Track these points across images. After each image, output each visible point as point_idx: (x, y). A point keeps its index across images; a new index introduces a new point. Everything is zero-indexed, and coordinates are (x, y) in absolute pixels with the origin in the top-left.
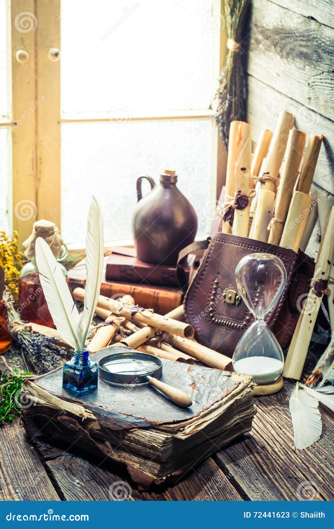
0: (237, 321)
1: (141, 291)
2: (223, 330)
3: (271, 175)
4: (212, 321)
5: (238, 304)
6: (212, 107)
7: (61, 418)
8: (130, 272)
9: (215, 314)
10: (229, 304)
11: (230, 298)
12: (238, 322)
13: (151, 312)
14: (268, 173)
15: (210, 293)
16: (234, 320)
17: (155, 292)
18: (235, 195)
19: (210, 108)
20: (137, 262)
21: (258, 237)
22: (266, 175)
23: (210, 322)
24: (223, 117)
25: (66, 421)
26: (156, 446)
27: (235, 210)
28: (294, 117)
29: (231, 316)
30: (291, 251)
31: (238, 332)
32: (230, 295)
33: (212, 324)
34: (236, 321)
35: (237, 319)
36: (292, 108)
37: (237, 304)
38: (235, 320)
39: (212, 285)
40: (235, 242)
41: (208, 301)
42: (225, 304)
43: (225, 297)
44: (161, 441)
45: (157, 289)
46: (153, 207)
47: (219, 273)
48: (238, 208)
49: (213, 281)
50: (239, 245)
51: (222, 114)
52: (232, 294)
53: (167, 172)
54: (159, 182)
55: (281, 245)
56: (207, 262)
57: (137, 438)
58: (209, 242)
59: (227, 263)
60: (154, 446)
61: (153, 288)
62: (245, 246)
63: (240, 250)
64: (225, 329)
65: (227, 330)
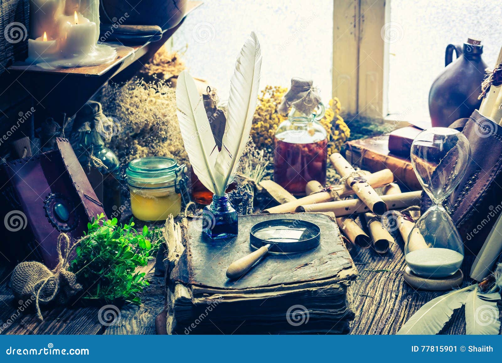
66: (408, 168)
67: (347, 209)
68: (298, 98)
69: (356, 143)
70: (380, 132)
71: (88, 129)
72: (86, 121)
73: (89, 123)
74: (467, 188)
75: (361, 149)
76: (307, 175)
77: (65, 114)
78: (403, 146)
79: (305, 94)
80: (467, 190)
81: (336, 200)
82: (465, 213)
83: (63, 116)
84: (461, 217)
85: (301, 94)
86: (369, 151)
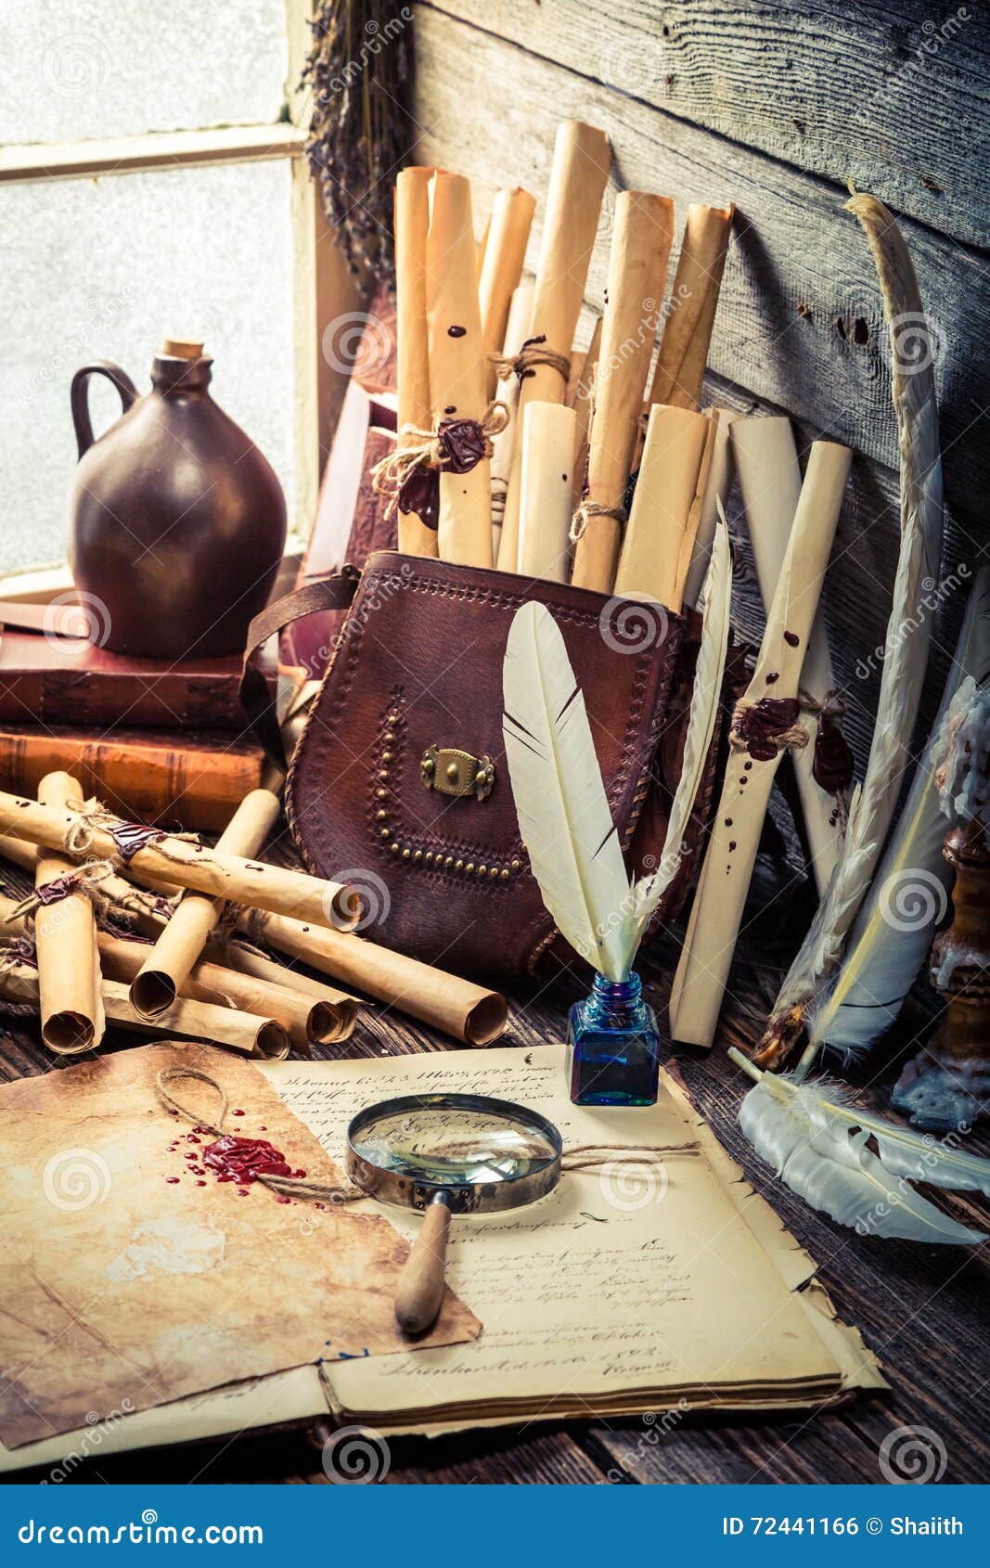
0: (486, 854)
1: (124, 755)
2: (437, 884)
3: (552, 345)
4: (390, 852)
5: (486, 799)
6: (294, 115)
8: (78, 695)
9: (397, 828)
10: (447, 798)
11: (453, 779)
12: (490, 857)
13: (193, 842)
14: (541, 340)
15: (375, 756)
16: (474, 852)
17: (172, 758)
18: (437, 424)
19: (286, 117)
20: (95, 658)
22: (534, 346)
23: (383, 858)
24: (332, 148)
27: (443, 476)
28: (607, 140)
29: (460, 837)
31: (492, 891)
32: (452, 768)
33: (389, 861)
34: (481, 854)
35: (486, 848)
36: (597, 110)
37: (480, 798)
38: (479, 851)
39: (379, 730)
40: (452, 585)
41: (371, 784)
42: (432, 797)
43: (431, 772)
45: (176, 745)
46: (139, 470)
47: (399, 690)
48: (451, 468)
49: (382, 716)
50: (470, 595)
51: (330, 139)
52: (458, 765)
53: (175, 348)
54: (150, 386)
55: (622, 591)
56: (353, 653)
58: (355, 584)
59: (428, 656)
61: (160, 743)
62: (493, 600)
63: (474, 612)
64: (441, 881)
65: (451, 882)
78: (48, 695)
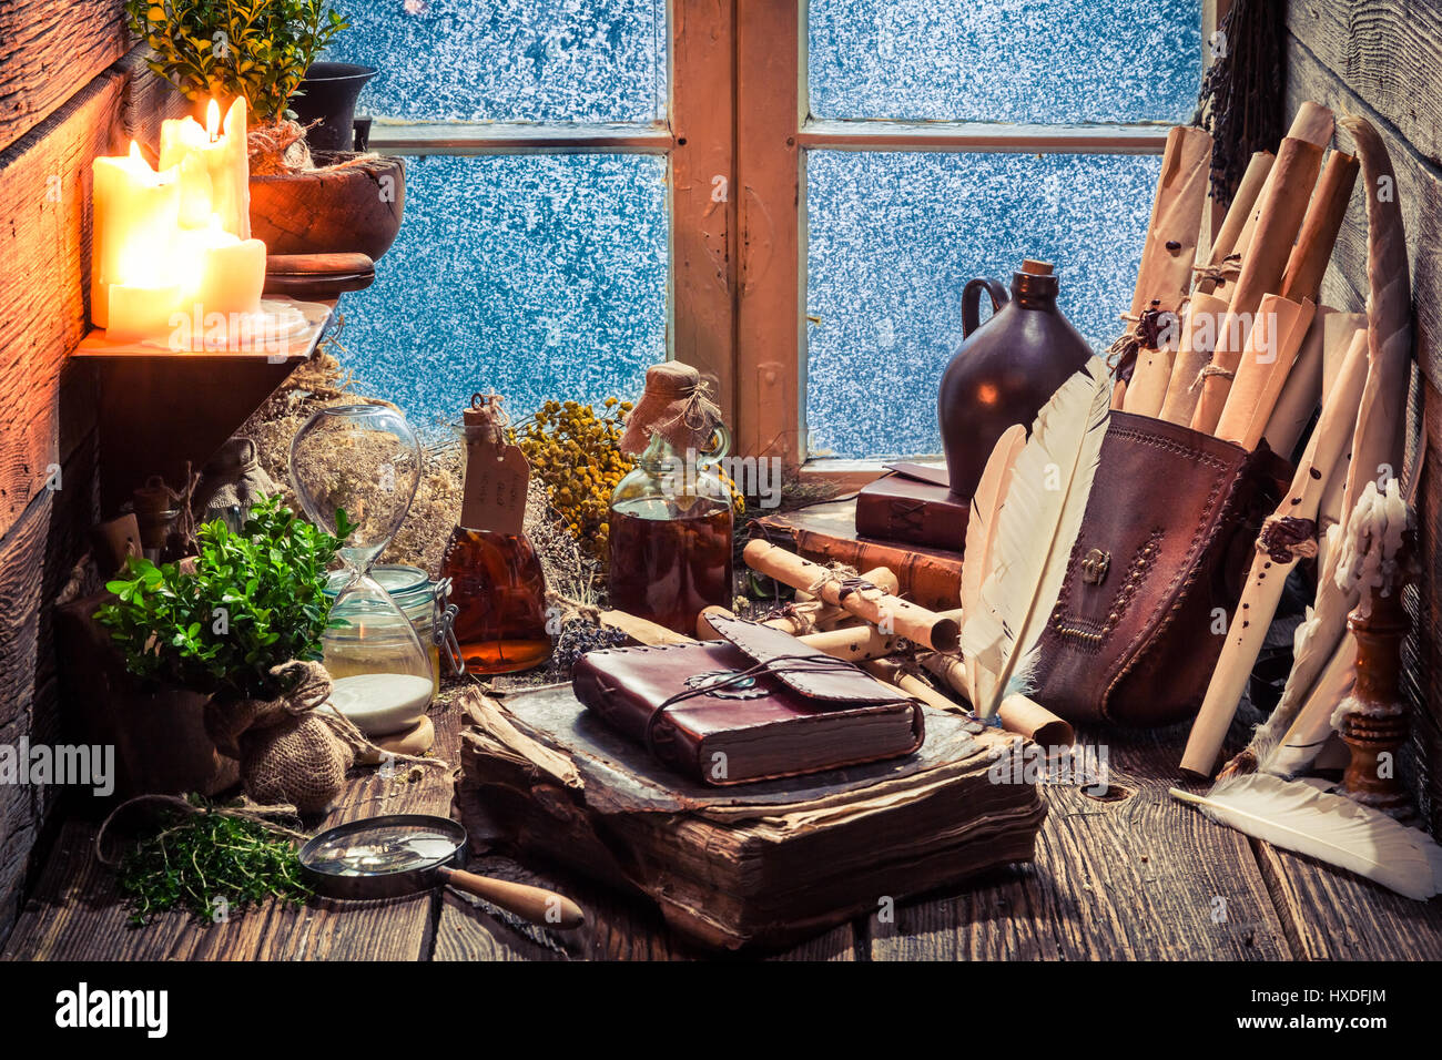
2: (1070, 653)
4: (1056, 632)
7: (539, 791)
8: (915, 518)
9: (1064, 614)
10: (1088, 586)
11: (1090, 569)
12: (1096, 628)
16: (1091, 625)
18: (1144, 312)
19: (1198, 121)
21: (1171, 416)
22: (1230, 261)
23: (1054, 635)
25: (548, 797)
26: (727, 856)
29: (1087, 615)
30: (1233, 445)
31: (1092, 653)
32: (1091, 562)
33: (1055, 639)
34: (1093, 627)
35: (1096, 621)
37: (1099, 583)
42: (1084, 588)
44: (737, 845)
48: (1143, 344)
52: (1095, 559)
53: (1028, 266)
55: (1218, 434)
57: (690, 838)
60: (722, 855)
64: (1073, 650)
65: (1077, 650)
66: (917, 563)
67: (854, 647)
68: (671, 414)
69: (772, 520)
70: (805, 498)
71: (234, 501)
72: (223, 485)
73: (234, 488)
74: (1136, 574)
75: (794, 533)
76: (694, 596)
77: (190, 463)
78: (894, 517)
79: (683, 404)
80: (1136, 581)
81: (810, 633)
82: (1146, 628)
83: (186, 467)
84: (1138, 638)
85: (675, 405)
86: (814, 534)
